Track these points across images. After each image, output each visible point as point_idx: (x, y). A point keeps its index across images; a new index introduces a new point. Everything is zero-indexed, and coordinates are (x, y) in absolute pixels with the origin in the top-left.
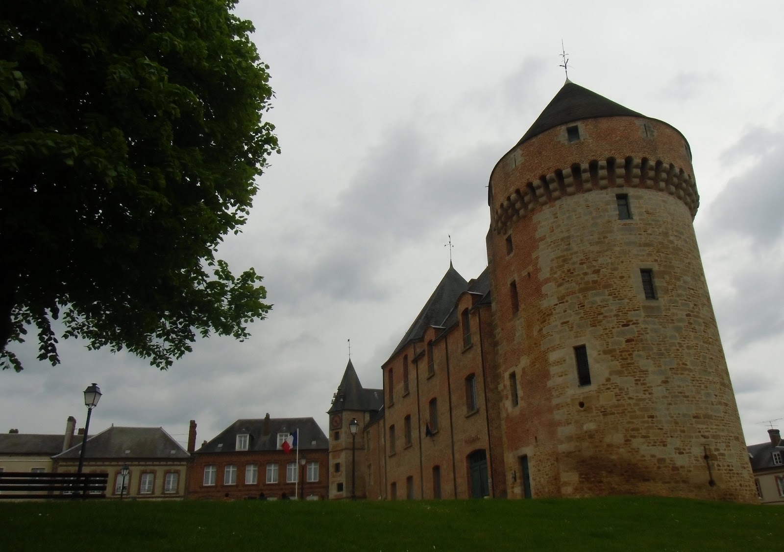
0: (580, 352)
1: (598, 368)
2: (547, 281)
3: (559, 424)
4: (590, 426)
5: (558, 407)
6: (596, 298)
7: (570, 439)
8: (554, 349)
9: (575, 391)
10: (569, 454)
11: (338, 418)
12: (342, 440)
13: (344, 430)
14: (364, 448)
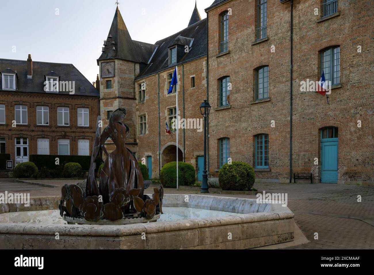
11: (110, 67)
12: (115, 89)
13: (116, 79)
14: (134, 99)
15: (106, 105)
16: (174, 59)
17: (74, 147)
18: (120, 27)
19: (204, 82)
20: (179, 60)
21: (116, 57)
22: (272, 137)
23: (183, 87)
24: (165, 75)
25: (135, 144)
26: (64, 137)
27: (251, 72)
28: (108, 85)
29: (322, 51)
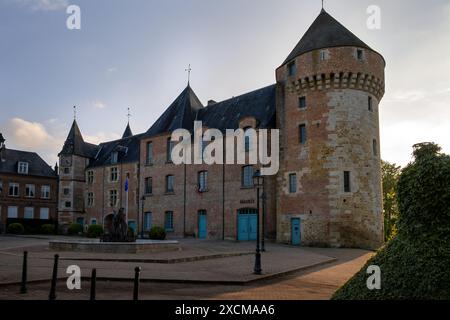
0: (347, 174)
1: (355, 184)
2: (332, 132)
3: (332, 207)
4: (348, 212)
5: (332, 199)
6: (357, 149)
7: (337, 216)
8: (333, 169)
9: (342, 193)
10: (335, 224)
11: (68, 159)
12: (71, 174)
13: (73, 168)
14: (85, 181)
15: (64, 184)
16: (115, 160)
17: (37, 212)
18: (76, 133)
19: (136, 177)
20: (118, 161)
21: (73, 153)
22: (175, 212)
23: (121, 177)
24: (108, 168)
25: (84, 212)
26: (30, 205)
27: (164, 178)
28: (66, 171)
29: (199, 172)
